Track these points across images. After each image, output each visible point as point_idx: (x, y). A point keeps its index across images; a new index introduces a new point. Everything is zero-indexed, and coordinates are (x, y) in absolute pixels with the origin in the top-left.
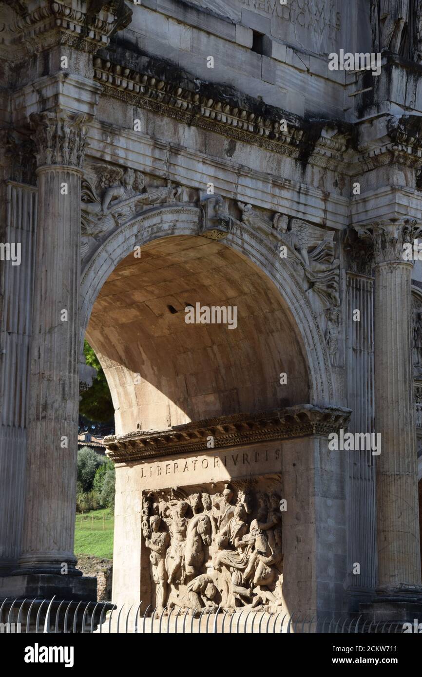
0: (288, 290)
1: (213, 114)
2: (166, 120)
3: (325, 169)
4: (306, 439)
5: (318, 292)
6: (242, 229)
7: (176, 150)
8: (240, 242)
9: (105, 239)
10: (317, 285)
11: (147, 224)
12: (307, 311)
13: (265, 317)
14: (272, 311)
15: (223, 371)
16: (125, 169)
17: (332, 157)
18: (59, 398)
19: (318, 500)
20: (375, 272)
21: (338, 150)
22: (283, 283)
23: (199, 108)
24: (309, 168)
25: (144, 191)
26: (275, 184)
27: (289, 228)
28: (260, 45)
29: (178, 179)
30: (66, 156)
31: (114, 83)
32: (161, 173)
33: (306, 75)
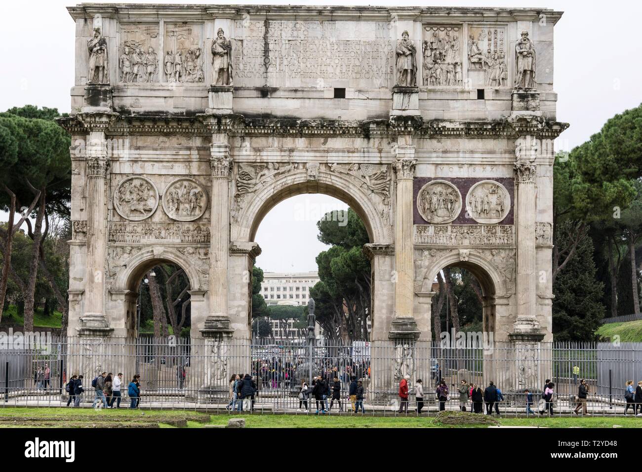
1: (310, 132)
2: (288, 138)
3: (381, 138)
5: (377, 193)
6: (330, 175)
7: (291, 150)
8: (330, 180)
9: (257, 193)
10: (376, 191)
12: (369, 204)
16: (268, 163)
17: (381, 134)
19: (376, 282)
21: (383, 130)
22: (355, 193)
23: (302, 131)
24: (372, 140)
25: (278, 169)
26: (348, 152)
27: (359, 168)
29: (296, 161)
32: (286, 161)
33: (368, 100)
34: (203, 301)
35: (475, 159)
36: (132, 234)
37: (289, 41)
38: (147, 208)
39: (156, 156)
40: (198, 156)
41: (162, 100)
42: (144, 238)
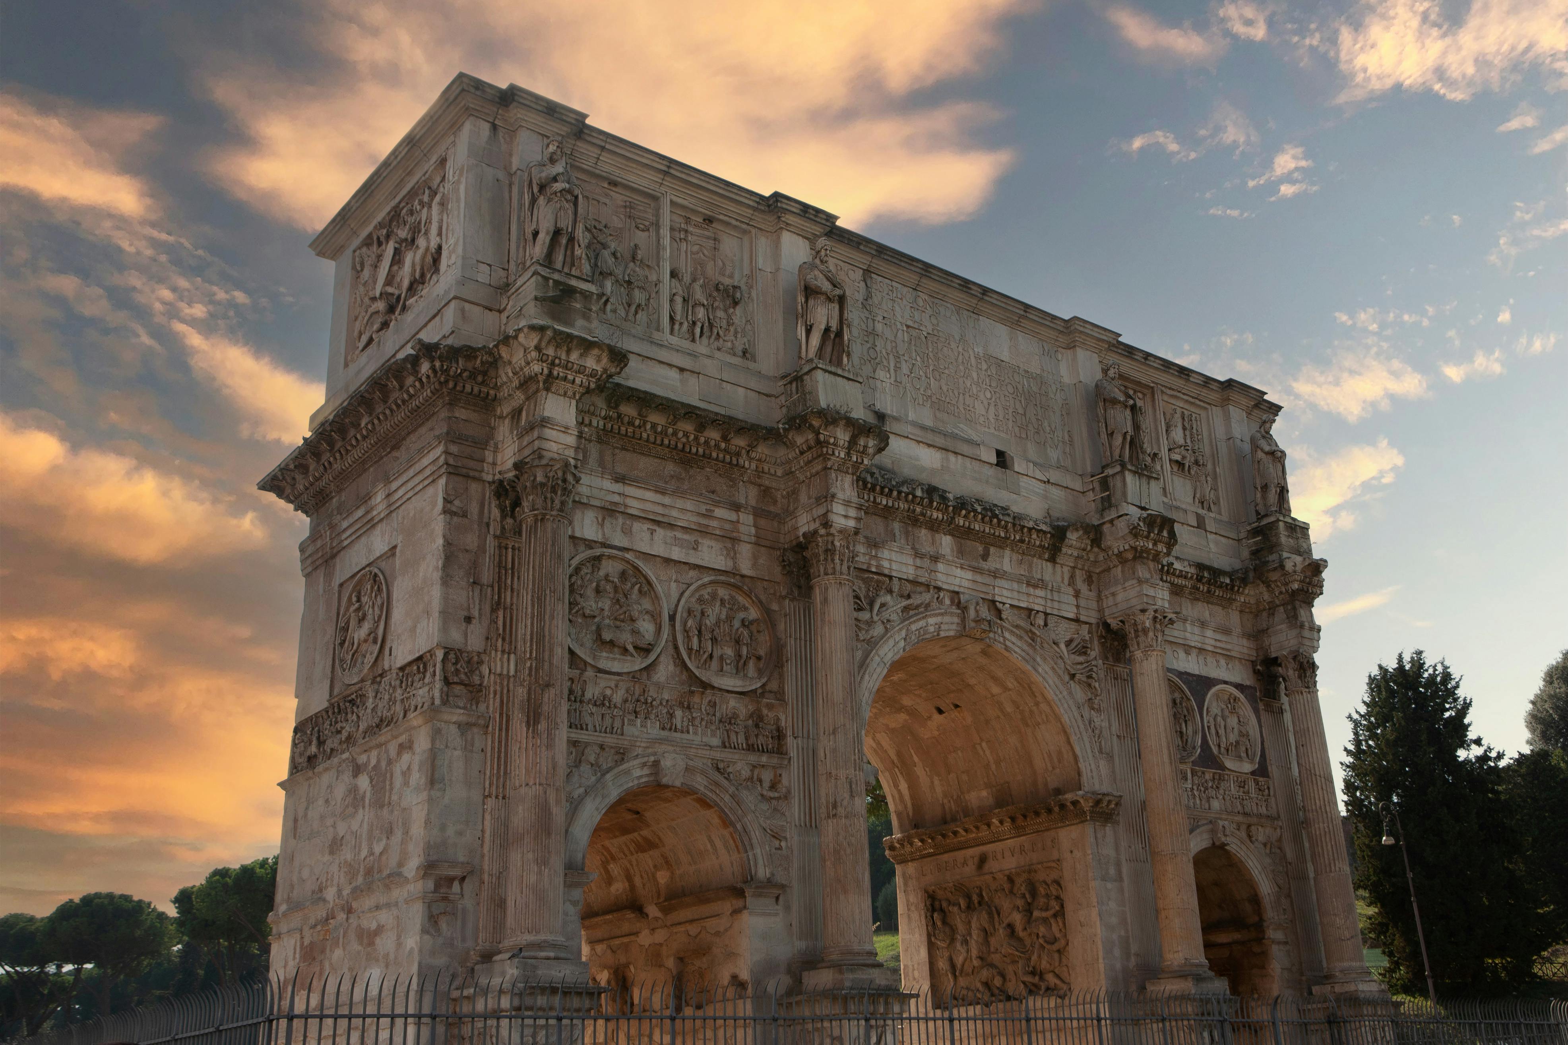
0: (1051, 682)
1: (967, 524)
2: (924, 531)
3: (1074, 568)
4: (1080, 825)
5: (1080, 682)
6: (1002, 627)
7: (935, 559)
8: (1001, 639)
9: (876, 644)
10: (1078, 676)
11: (914, 627)
12: (1071, 702)
13: (1031, 712)
14: (1037, 704)
15: (993, 767)
16: (891, 577)
17: (1078, 557)
18: (847, 795)
19: (1098, 884)
20: (1130, 661)
21: (1084, 550)
22: (1046, 676)
23: (953, 518)
24: (1059, 567)
25: (909, 597)
26: (1028, 584)
27: (1046, 625)
28: (1002, 460)
29: (940, 584)
30: (838, 567)
31: (874, 501)
32: (923, 580)
33: (1047, 486)
34: (776, 915)
35: (1207, 641)
36: (604, 710)
37: (908, 327)
38: (643, 644)
39: (660, 510)
40: (753, 530)
41: (674, 374)
42: (632, 723)
